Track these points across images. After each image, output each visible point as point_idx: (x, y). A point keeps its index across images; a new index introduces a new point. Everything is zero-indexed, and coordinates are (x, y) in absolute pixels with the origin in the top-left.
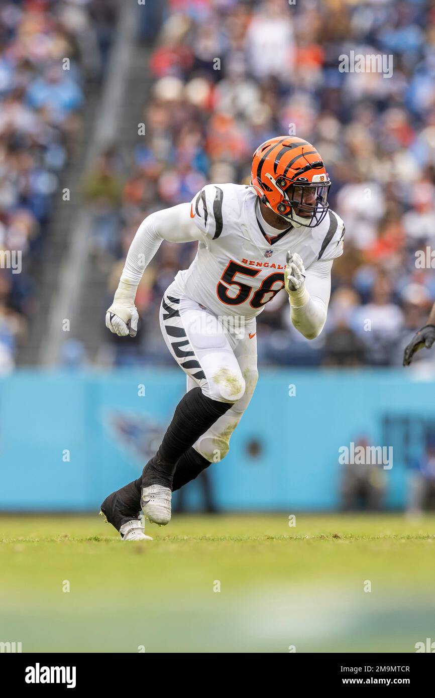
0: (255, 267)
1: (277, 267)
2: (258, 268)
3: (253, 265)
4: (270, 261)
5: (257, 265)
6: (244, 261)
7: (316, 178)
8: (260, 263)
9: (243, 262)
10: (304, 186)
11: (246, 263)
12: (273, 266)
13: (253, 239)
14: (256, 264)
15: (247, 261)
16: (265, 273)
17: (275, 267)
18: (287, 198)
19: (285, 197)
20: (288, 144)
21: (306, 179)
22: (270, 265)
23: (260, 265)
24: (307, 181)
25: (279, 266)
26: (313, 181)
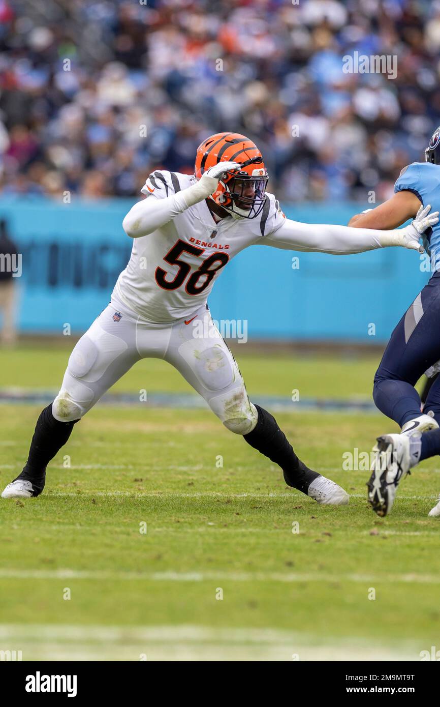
0: (200, 247)
1: (218, 247)
2: (203, 247)
3: (199, 244)
4: (213, 241)
5: (202, 245)
6: (192, 240)
7: (256, 172)
8: (205, 243)
9: (190, 240)
10: (244, 180)
11: (193, 242)
12: (215, 246)
13: (202, 218)
14: (202, 243)
15: (194, 240)
16: (208, 253)
17: (216, 247)
18: (228, 191)
19: (226, 189)
20: (230, 140)
21: (246, 173)
22: (213, 245)
23: (205, 246)
24: (247, 174)
25: (220, 245)
26: (253, 175)
